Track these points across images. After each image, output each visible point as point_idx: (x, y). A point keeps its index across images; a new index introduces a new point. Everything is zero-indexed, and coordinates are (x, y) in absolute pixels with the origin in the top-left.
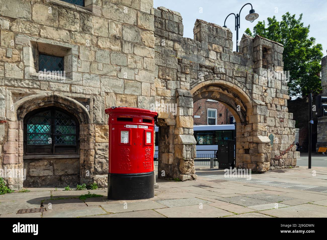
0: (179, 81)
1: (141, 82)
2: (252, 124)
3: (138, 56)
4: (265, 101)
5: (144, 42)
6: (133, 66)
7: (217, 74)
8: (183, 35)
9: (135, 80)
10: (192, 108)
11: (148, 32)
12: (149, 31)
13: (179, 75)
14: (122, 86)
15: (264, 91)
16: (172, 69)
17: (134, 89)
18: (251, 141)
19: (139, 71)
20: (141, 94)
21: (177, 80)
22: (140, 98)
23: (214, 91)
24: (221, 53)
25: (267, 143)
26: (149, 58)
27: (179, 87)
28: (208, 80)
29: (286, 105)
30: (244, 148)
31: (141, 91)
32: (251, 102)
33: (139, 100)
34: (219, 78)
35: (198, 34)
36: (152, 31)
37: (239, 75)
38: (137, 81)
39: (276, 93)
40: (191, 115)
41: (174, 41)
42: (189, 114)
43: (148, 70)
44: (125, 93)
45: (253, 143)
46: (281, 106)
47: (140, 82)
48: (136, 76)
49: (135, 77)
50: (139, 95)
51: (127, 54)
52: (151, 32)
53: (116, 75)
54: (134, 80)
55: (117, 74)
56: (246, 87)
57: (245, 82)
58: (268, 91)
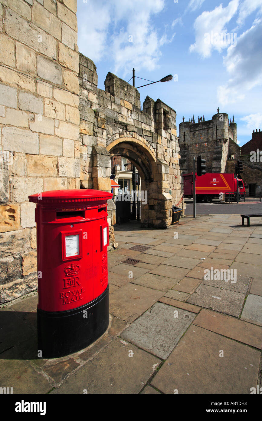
0: (96, 136)
1: (63, 139)
2: (157, 181)
3: (59, 103)
4: (166, 160)
5: (67, 85)
6: (53, 114)
7: (129, 131)
8: (97, 86)
9: (55, 135)
10: (110, 168)
11: (72, 73)
12: (73, 71)
13: (96, 130)
14: (36, 143)
15: (165, 150)
16: (89, 122)
17: (54, 147)
18: (157, 197)
19: (60, 123)
20: (63, 155)
21: (94, 135)
22: (61, 161)
23: (124, 149)
24: (131, 111)
25: (170, 200)
26: (73, 107)
27: (96, 144)
28: (122, 137)
29: (179, 164)
30: (150, 204)
31: (63, 151)
32: (156, 160)
33: (60, 164)
34: (131, 136)
35: (111, 87)
36: (77, 73)
37: (147, 135)
38: (57, 136)
39: (173, 152)
40: (108, 176)
41: (89, 91)
42: (107, 175)
43: (72, 123)
44: (42, 152)
45: (158, 199)
46: (176, 164)
47: (61, 138)
48: (56, 129)
49: (54, 131)
50: (60, 156)
51: (43, 98)
52: (75, 73)
53: (27, 126)
54: (53, 135)
55: (29, 125)
56: (152, 146)
57: (151, 141)
58: (168, 151)
